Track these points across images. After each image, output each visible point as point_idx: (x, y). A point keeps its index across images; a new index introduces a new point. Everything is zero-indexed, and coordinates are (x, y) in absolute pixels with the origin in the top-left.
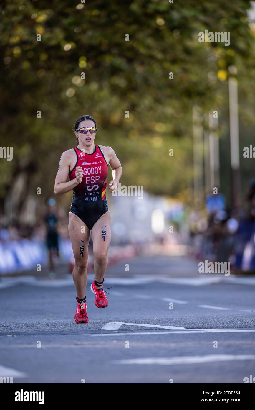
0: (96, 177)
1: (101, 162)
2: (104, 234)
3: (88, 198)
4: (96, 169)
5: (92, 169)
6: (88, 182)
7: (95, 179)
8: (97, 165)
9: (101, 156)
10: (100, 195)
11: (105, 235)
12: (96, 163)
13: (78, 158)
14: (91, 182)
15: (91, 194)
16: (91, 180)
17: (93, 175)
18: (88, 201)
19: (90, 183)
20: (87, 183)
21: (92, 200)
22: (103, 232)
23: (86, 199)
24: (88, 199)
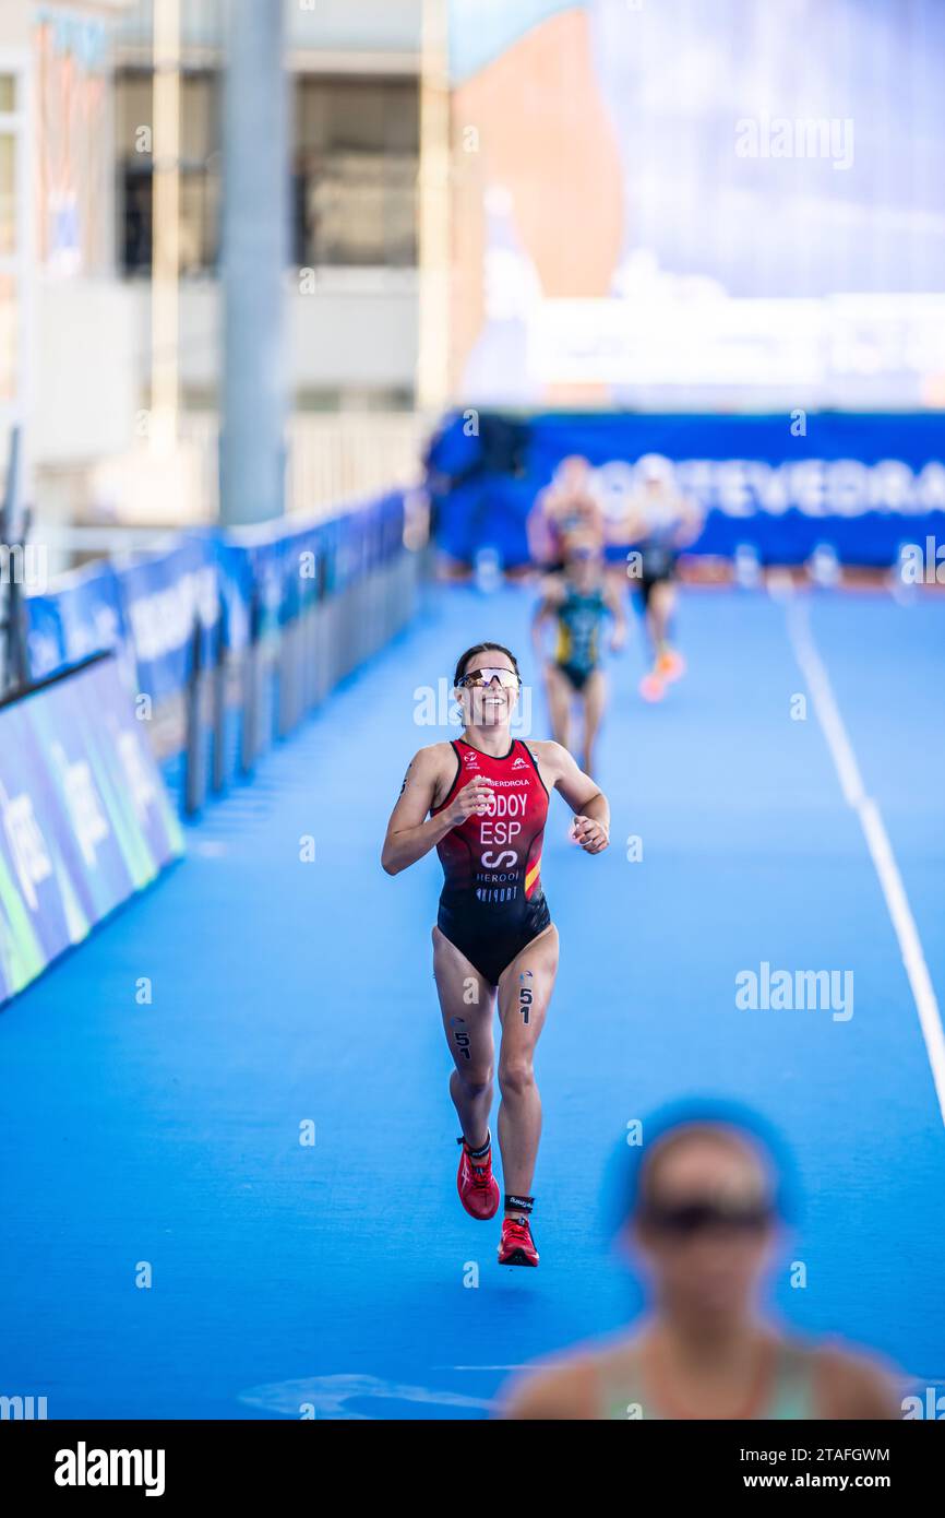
0: (511, 824)
1: (527, 782)
2: (526, 999)
3: (485, 891)
4: (513, 801)
5: (502, 801)
6: (486, 837)
7: (506, 831)
8: (515, 790)
9: (528, 766)
10: (521, 882)
11: (530, 1002)
12: (512, 783)
13: (462, 764)
14: (494, 841)
15: (494, 878)
16: (495, 834)
17: (501, 819)
18: (484, 899)
19: (490, 842)
20: (482, 842)
21: (496, 896)
22: (522, 995)
23: (479, 894)
24: (484, 895)
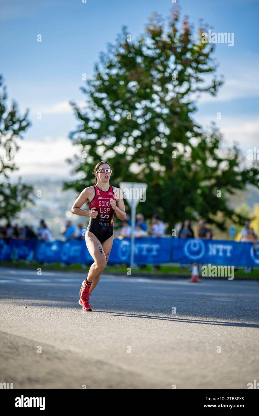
3: (101, 223)
6: (101, 211)
7: (107, 210)
9: (112, 194)
10: (110, 222)
12: (108, 199)
13: (96, 193)
14: (103, 212)
21: (104, 225)
